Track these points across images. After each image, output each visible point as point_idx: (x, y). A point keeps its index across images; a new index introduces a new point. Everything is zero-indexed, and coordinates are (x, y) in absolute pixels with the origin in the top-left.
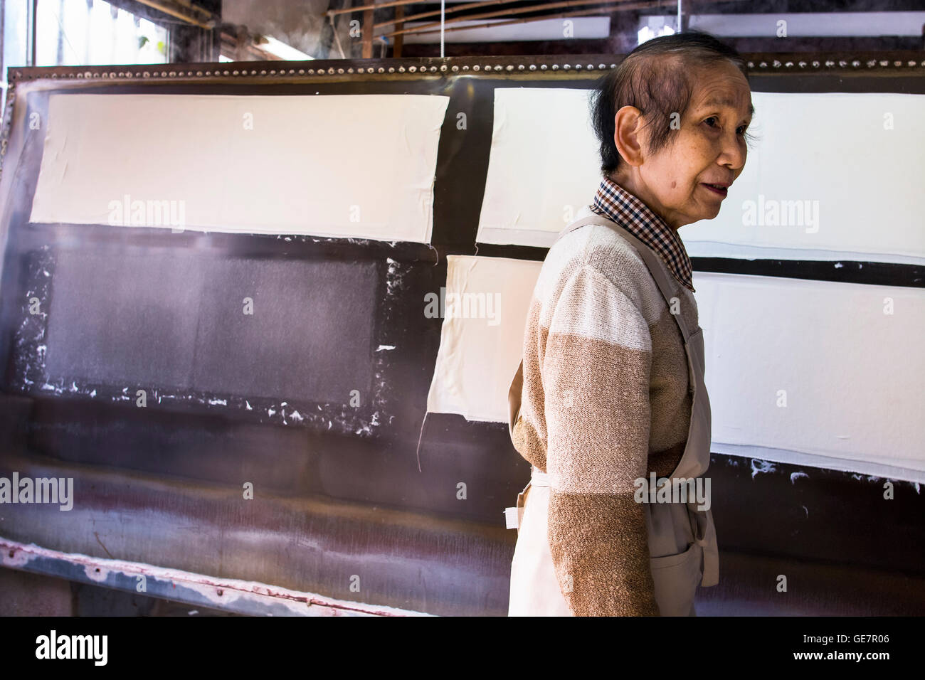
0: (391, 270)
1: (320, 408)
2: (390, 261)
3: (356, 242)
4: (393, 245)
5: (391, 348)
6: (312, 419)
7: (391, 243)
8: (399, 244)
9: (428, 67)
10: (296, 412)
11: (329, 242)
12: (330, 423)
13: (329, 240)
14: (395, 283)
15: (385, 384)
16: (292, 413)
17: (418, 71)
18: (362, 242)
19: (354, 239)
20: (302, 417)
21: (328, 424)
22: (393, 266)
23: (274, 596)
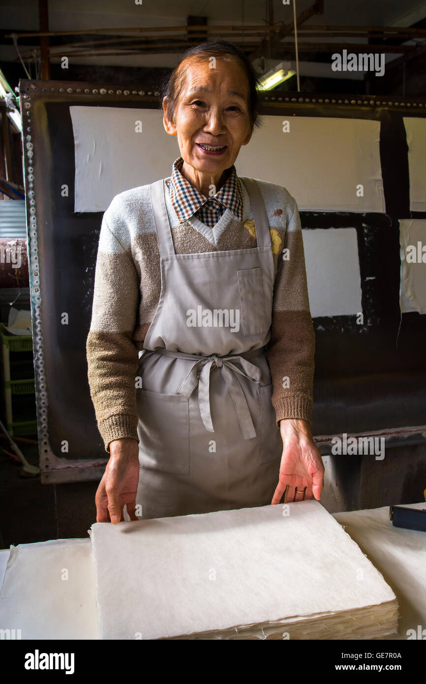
0: (366, 231)
1: (335, 321)
2: (364, 225)
3: (342, 214)
4: (364, 215)
5: (373, 278)
6: (330, 329)
7: (363, 214)
8: (367, 214)
9: (363, 101)
10: (320, 326)
11: (324, 215)
12: (342, 329)
13: (324, 214)
14: (369, 238)
15: (372, 301)
16: (317, 327)
17: (357, 103)
18: (345, 214)
19: (341, 213)
20: (324, 328)
21: (341, 330)
22: (366, 228)
23: (320, 441)
